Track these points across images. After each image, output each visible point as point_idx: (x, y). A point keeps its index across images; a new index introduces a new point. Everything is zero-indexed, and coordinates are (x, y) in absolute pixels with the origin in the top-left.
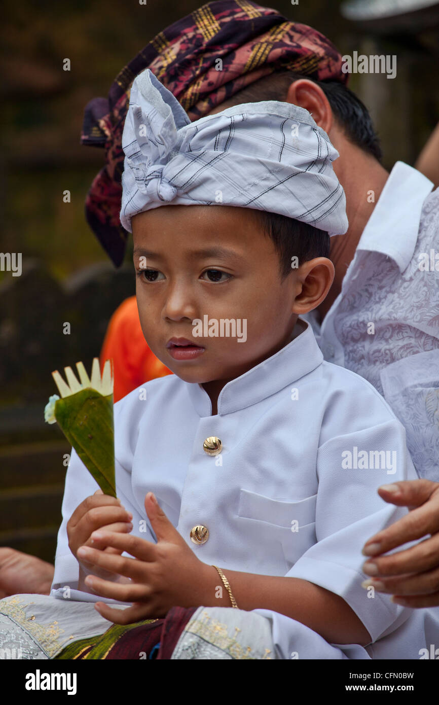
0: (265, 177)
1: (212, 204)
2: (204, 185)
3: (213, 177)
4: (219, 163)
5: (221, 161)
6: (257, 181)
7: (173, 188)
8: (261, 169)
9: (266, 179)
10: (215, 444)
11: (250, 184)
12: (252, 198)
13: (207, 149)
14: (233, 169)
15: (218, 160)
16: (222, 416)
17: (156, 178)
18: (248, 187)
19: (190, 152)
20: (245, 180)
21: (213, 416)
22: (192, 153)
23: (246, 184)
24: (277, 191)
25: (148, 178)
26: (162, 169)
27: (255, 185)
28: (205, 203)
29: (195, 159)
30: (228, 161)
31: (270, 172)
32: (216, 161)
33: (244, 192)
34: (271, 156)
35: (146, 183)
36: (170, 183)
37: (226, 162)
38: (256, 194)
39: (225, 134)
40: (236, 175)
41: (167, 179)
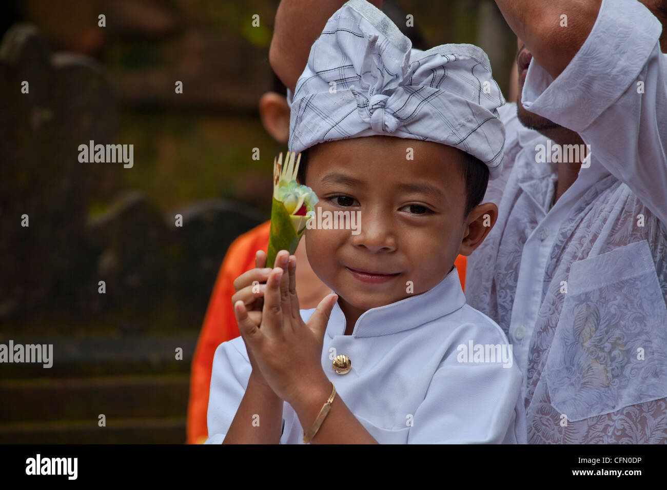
0: (470, 119)
1: (427, 140)
2: (423, 120)
3: (431, 113)
4: (434, 100)
5: (436, 98)
6: (465, 122)
7: (397, 120)
8: (467, 110)
9: (470, 121)
10: (345, 364)
11: (459, 125)
12: (461, 138)
13: (425, 85)
14: (447, 107)
15: (434, 97)
16: (356, 338)
17: (381, 107)
18: (458, 127)
19: (410, 86)
20: (457, 120)
21: (345, 336)
22: (412, 87)
23: (457, 124)
24: (477, 133)
25: (374, 107)
26: (387, 100)
27: (464, 126)
28: (422, 138)
29: (414, 93)
30: (442, 99)
31: (473, 114)
32: (432, 98)
33: (456, 132)
34: (474, 99)
35: (371, 111)
36: (394, 115)
37: (441, 100)
38: (464, 135)
39: (441, 72)
40: (449, 114)
41: (392, 110)
